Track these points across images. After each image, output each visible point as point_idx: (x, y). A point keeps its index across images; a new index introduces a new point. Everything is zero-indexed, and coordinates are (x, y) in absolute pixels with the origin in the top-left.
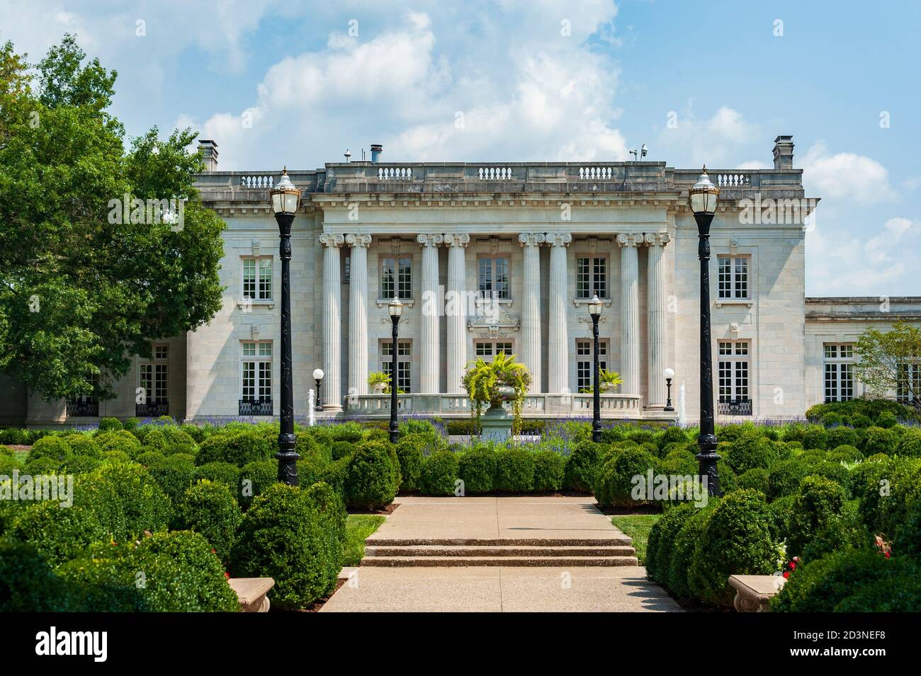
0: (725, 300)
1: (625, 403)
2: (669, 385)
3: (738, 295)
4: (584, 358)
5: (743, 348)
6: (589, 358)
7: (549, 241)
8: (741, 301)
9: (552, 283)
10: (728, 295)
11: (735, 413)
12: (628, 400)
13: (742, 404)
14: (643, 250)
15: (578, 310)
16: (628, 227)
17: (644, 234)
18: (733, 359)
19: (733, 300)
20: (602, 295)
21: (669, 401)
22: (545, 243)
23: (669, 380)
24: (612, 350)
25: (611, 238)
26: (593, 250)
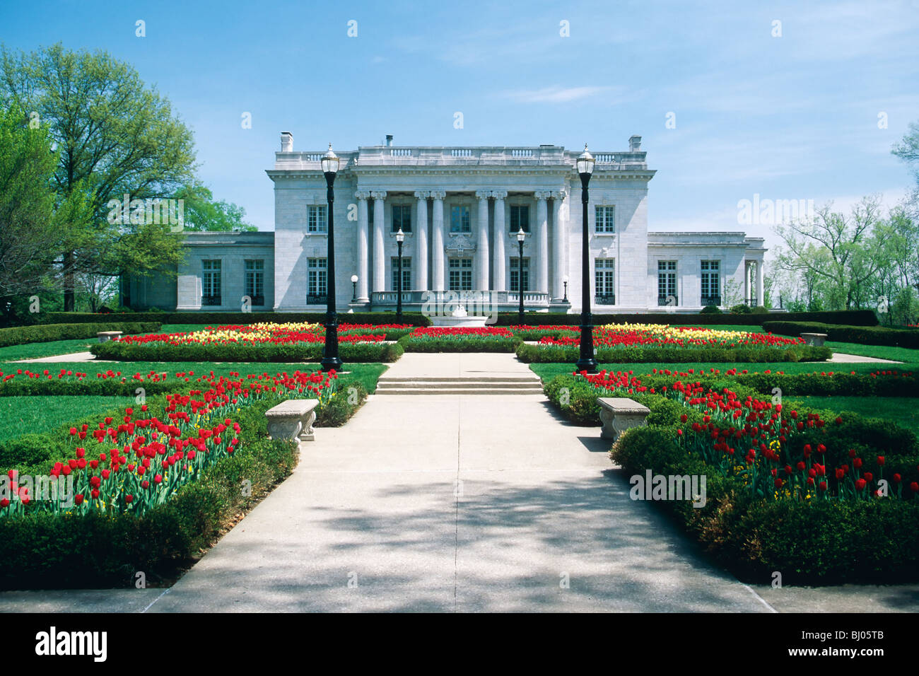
0: (600, 234)
1: (539, 297)
2: (565, 286)
3: (607, 230)
4: (515, 270)
5: (610, 262)
6: (518, 270)
7: (493, 196)
8: (609, 234)
9: (496, 222)
10: (602, 230)
11: (605, 303)
12: (541, 295)
13: (608, 298)
14: (550, 203)
15: (512, 240)
16: (541, 187)
17: (551, 192)
18: (604, 270)
19: (604, 234)
20: (526, 230)
21: (565, 295)
22: (491, 197)
23: (565, 283)
24: (532, 264)
25: (531, 194)
26: (520, 202)
